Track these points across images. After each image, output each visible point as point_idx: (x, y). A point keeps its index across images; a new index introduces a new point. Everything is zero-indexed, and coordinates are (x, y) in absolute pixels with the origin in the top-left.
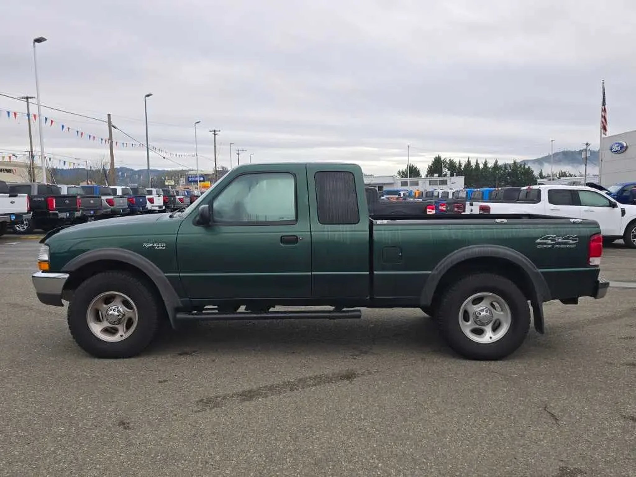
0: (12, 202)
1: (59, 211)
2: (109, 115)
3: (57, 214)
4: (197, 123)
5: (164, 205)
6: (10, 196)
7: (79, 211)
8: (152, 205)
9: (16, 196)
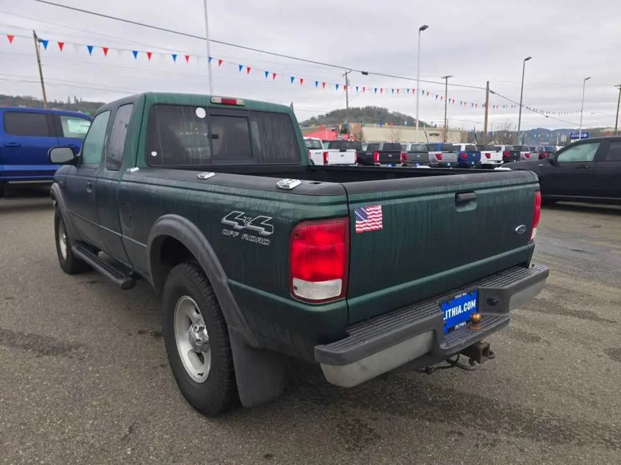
0: (342, 156)
1: (381, 163)
2: (488, 83)
3: (379, 165)
4: (587, 79)
5: (503, 160)
6: (340, 151)
7: (401, 163)
8: (489, 159)
9: (345, 151)
